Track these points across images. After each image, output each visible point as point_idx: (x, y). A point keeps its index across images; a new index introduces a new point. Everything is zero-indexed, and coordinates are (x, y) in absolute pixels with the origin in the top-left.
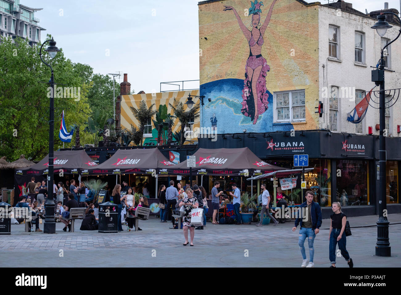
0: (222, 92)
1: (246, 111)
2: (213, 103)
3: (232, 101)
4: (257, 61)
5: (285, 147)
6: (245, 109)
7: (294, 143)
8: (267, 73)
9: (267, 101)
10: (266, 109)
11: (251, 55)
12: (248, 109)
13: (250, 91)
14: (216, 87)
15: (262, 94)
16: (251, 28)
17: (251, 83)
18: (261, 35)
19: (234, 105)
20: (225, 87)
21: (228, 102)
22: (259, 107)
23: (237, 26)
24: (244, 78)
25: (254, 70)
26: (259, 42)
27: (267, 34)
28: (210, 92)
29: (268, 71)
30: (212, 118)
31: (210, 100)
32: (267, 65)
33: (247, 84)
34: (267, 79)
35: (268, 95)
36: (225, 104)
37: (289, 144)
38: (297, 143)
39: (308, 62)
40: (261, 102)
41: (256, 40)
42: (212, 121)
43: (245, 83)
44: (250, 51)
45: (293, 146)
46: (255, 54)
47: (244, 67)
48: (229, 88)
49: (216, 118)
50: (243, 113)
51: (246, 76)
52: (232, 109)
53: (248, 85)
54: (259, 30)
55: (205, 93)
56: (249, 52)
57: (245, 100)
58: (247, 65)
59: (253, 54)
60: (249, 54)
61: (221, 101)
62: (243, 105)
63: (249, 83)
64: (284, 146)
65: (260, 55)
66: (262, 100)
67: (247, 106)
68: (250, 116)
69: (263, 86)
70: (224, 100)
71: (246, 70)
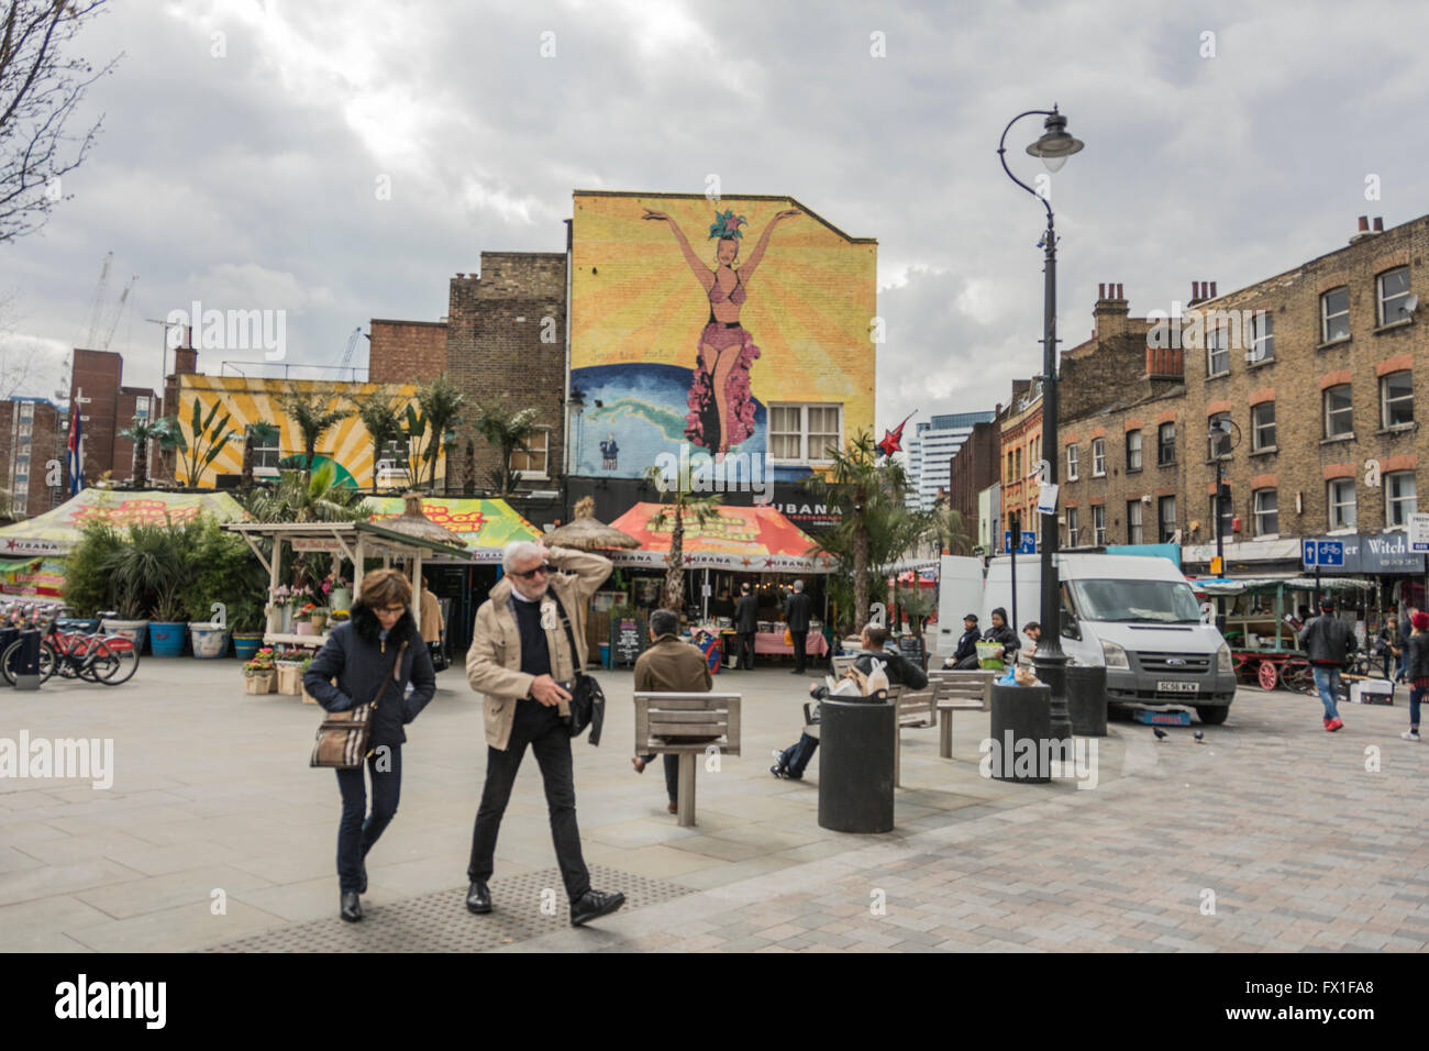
0: (634, 389)
1: (698, 435)
2: (606, 410)
3: (662, 412)
4: (728, 335)
5: (797, 513)
6: (696, 431)
7: (817, 507)
8: (753, 361)
9: (752, 419)
10: (749, 434)
11: (713, 320)
12: (702, 432)
13: (710, 393)
14: (618, 378)
15: (740, 404)
16: (714, 267)
17: (711, 378)
18: (739, 282)
19: (667, 421)
20: (642, 380)
21: (649, 413)
22: (732, 430)
23: (678, 256)
24: (694, 366)
25: (719, 352)
26: (737, 296)
27: (754, 285)
28: (601, 386)
29: (757, 358)
30: (606, 443)
31: (599, 404)
32: (753, 346)
33: (702, 378)
34: (752, 372)
35: (754, 406)
36: (640, 415)
37: (806, 509)
38: (825, 507)
39: (852, 352)
40: (736, 419)
41: (727, 292)
42: (604, 450)
43: (697, 376)
44: (712, 311)
45: (817, 512)
46: (723, 318)
47: (695, 343)
48: (653, 382)
49: (614, 443)
50: (691, 439)
51: (700, 361)
52: (661, 428)
53: (703, 382)
54: (736, 272)
55: (587, 388)
56: (709, 313)
57: (695, 412)
58: (703, 340)
59: (719, 319)
60: (708, 318)
61: (630, 409)
62: (691, 422)
63: (706, 377)
64: (795, 511)
65: (736, 325)
66: (738, 414)
67: (700, 425)
68: (708, 445)
69: (743, 387)
70: (638, 407)
71: (701, 349)
